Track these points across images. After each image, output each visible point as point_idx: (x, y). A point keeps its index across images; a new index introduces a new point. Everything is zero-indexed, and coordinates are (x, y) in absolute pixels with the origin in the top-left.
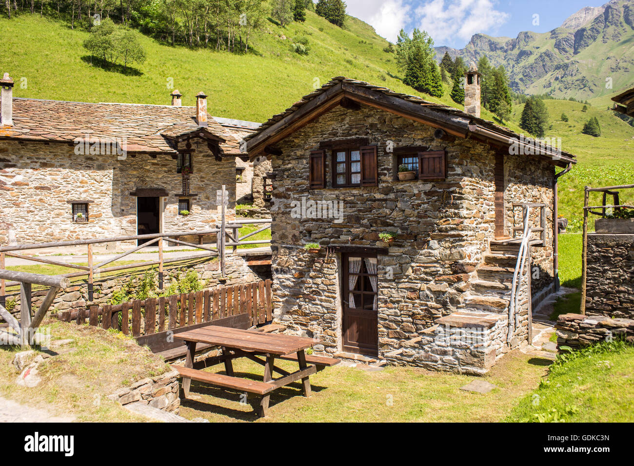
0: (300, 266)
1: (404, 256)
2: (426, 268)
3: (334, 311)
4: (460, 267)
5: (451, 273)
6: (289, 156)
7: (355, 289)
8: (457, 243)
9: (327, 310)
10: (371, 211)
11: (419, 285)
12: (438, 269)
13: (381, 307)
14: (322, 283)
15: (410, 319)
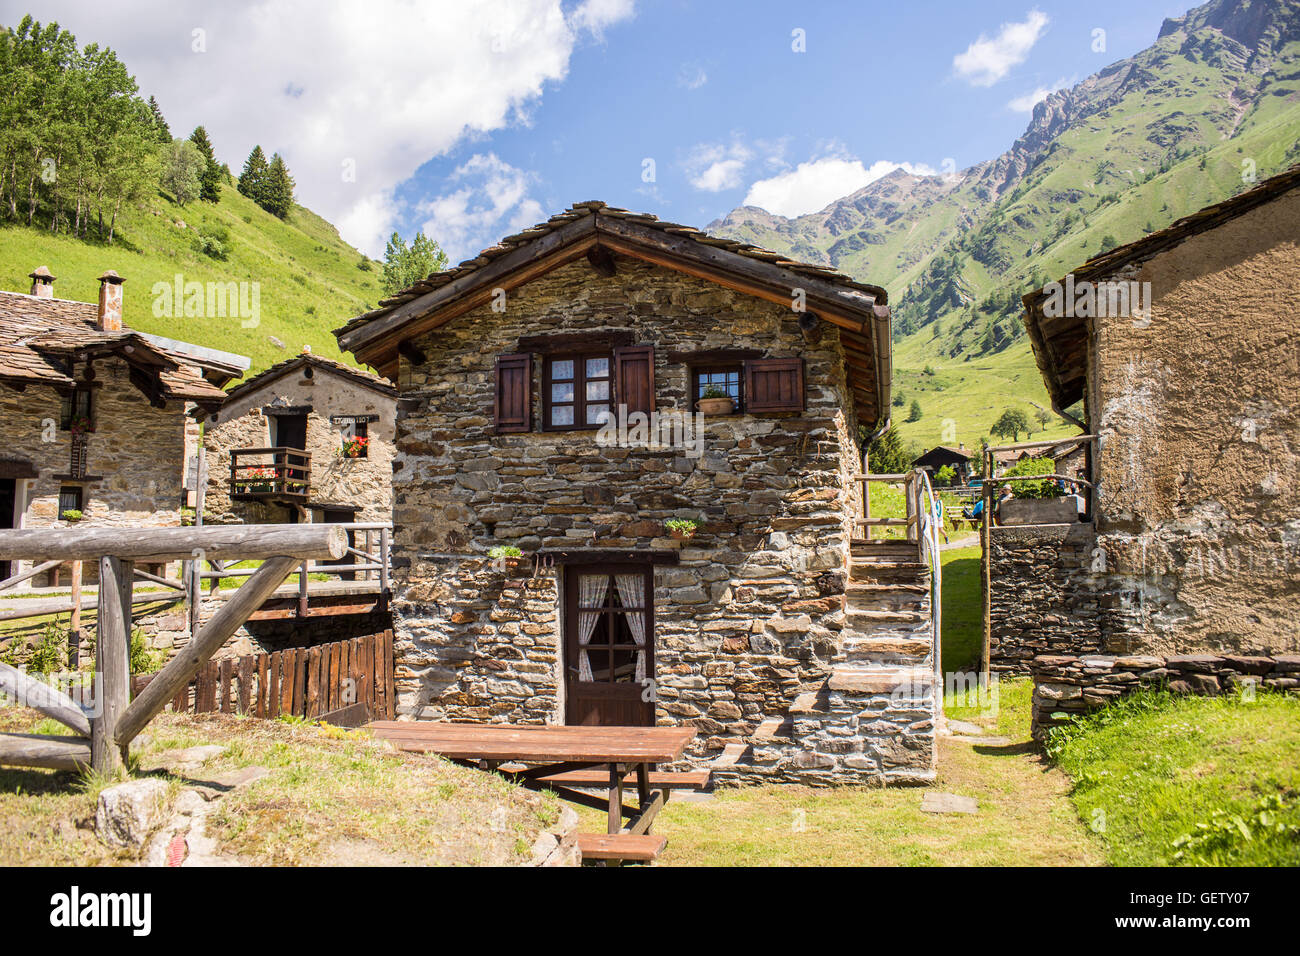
0: (467, 597)
1: (713, 565)
2: (762, 587)
3: (550, 689)
4: (835, 582)
5: (818, 594)
6: (443, 366)
7: (593, 641)
8: (828, 536)
9: (535, 688)
10: (638, 478)
11: (749, 623)
12: (790, 588)
13: (663, 673)
14: (523, 631)
15: (730, 693)
